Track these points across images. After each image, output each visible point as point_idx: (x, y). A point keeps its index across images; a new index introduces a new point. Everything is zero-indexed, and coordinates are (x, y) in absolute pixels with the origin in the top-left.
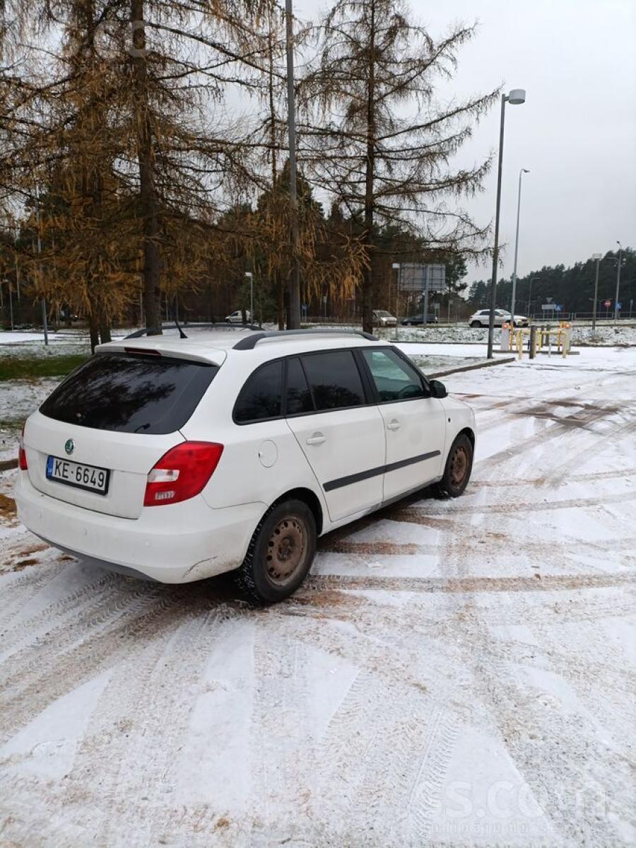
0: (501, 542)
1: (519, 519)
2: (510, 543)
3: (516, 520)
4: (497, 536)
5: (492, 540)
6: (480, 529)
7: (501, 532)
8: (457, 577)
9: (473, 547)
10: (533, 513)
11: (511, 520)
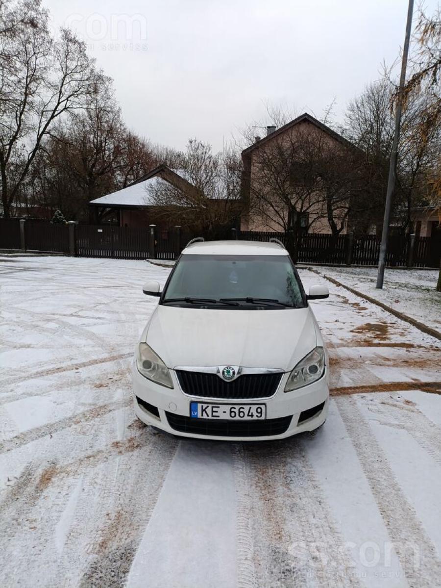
0: (98, 382)
1: (83, 404)
2: (91, 382)
3: (86, 402)
4: (101, 386)
5: (104, 382)
6: (114, 389)
7: (98, 390)
8: (119, 360)
9: (115, 375)
10: (69, 415)
11: (91, 401)
